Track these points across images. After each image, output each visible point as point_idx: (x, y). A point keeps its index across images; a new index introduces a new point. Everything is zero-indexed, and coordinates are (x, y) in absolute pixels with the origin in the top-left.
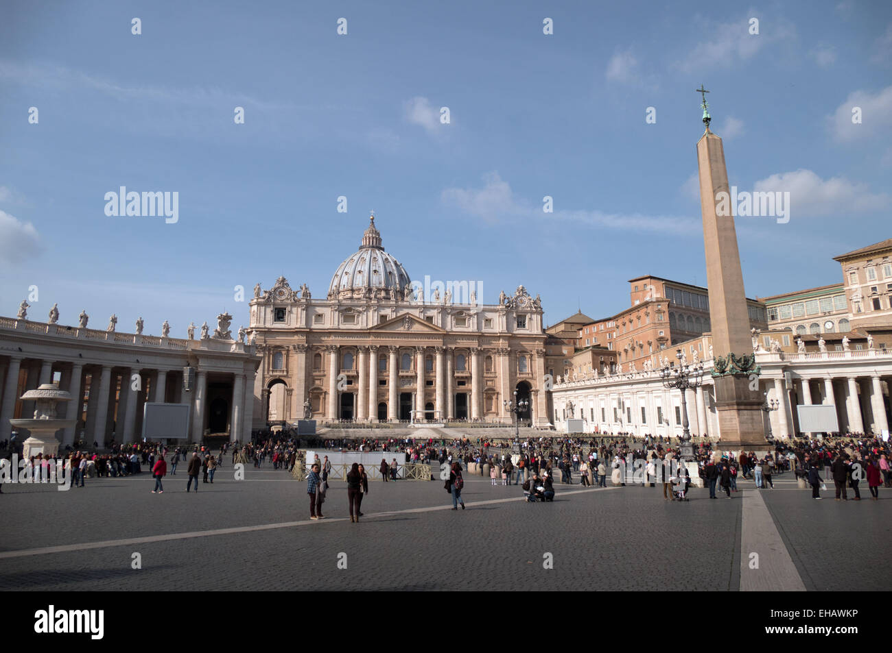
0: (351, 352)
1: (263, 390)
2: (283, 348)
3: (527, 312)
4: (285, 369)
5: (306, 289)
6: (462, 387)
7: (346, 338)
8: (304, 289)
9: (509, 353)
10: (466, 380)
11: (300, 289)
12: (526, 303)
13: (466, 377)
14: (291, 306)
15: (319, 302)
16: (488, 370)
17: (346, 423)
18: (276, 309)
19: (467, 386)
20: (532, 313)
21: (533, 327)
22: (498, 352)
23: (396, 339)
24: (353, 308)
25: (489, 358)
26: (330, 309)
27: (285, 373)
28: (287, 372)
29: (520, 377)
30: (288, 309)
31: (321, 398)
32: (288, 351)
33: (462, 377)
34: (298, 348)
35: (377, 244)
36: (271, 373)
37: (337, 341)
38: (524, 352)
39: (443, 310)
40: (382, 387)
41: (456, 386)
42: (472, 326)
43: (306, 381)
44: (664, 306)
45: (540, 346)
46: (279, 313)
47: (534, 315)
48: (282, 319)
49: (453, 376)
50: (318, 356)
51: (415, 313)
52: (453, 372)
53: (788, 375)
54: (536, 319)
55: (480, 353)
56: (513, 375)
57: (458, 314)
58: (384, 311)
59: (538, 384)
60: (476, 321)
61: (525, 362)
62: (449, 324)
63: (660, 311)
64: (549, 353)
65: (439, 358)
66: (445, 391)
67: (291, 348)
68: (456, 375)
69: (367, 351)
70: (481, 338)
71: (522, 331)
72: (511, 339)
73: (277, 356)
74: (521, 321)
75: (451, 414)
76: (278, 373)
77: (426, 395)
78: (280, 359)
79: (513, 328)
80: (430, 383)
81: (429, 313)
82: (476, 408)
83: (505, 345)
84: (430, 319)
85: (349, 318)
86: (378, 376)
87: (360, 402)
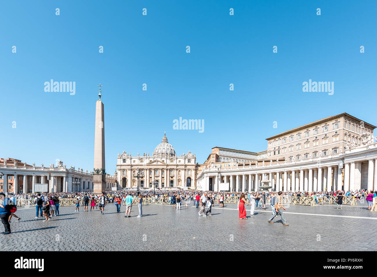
0: (143, 170)
1: (121, 180)
2: (125, 169)
3: (191, 158)
7: (141, 167)
9: (185, 170)
12: (190, 156)
16: (179, 174)
18: (123, 159)
19: (173, 178)
21: (192, 162)
23: (154, 166)
24: (143, 158)
26: (137, 159)
27: (126, 176)
29: (188, 176)
30: (126, 159)
33: (172, 176)
34: (129, 170)
35: (166, 141)
36: (122, 176)
37: (138, 167)
38: (189, 169)
39: (167, 158)
40: (150, 179)
41: (170, 178)
42: (175, 163)
43: (131, 178)
44: (215, 156)
45: (194, 167)
46: (124, 161)
47: (193, 159)
48: (125, 162)
49: (169, 176)
50: (134, 171)
51: (159, 159)
52: (169, 175)
53: (219, 174)
54: (193, 160)
55: (177, 170)
56: (186, 175)
57: (171, 159)
58: (150, 159)
59: (193, 178)
60: (176, 161)
61: (190, 172)
62: (168, 162)
63: (213, 157)
64: (197, 169)
65: (165, 171)
66: (167, 180)
67: (127, 169)
68: (170, 175)
69: (147, 170)
70: (177, 165)
71: (189, 164)
72: (186, 166)
73: (124, 171)
74: (189, 161)
75: (168, 186)
76: (124, 176)
77: (162, 181)
78: (125, 172)
79: (187, 163)
80: (163, 178)
81: (163, 159)
82: (175, 184)
83: (183, 167)
84: (163, 161)
85: (142, 161)
86: (149, 176)
87: (145, 183)
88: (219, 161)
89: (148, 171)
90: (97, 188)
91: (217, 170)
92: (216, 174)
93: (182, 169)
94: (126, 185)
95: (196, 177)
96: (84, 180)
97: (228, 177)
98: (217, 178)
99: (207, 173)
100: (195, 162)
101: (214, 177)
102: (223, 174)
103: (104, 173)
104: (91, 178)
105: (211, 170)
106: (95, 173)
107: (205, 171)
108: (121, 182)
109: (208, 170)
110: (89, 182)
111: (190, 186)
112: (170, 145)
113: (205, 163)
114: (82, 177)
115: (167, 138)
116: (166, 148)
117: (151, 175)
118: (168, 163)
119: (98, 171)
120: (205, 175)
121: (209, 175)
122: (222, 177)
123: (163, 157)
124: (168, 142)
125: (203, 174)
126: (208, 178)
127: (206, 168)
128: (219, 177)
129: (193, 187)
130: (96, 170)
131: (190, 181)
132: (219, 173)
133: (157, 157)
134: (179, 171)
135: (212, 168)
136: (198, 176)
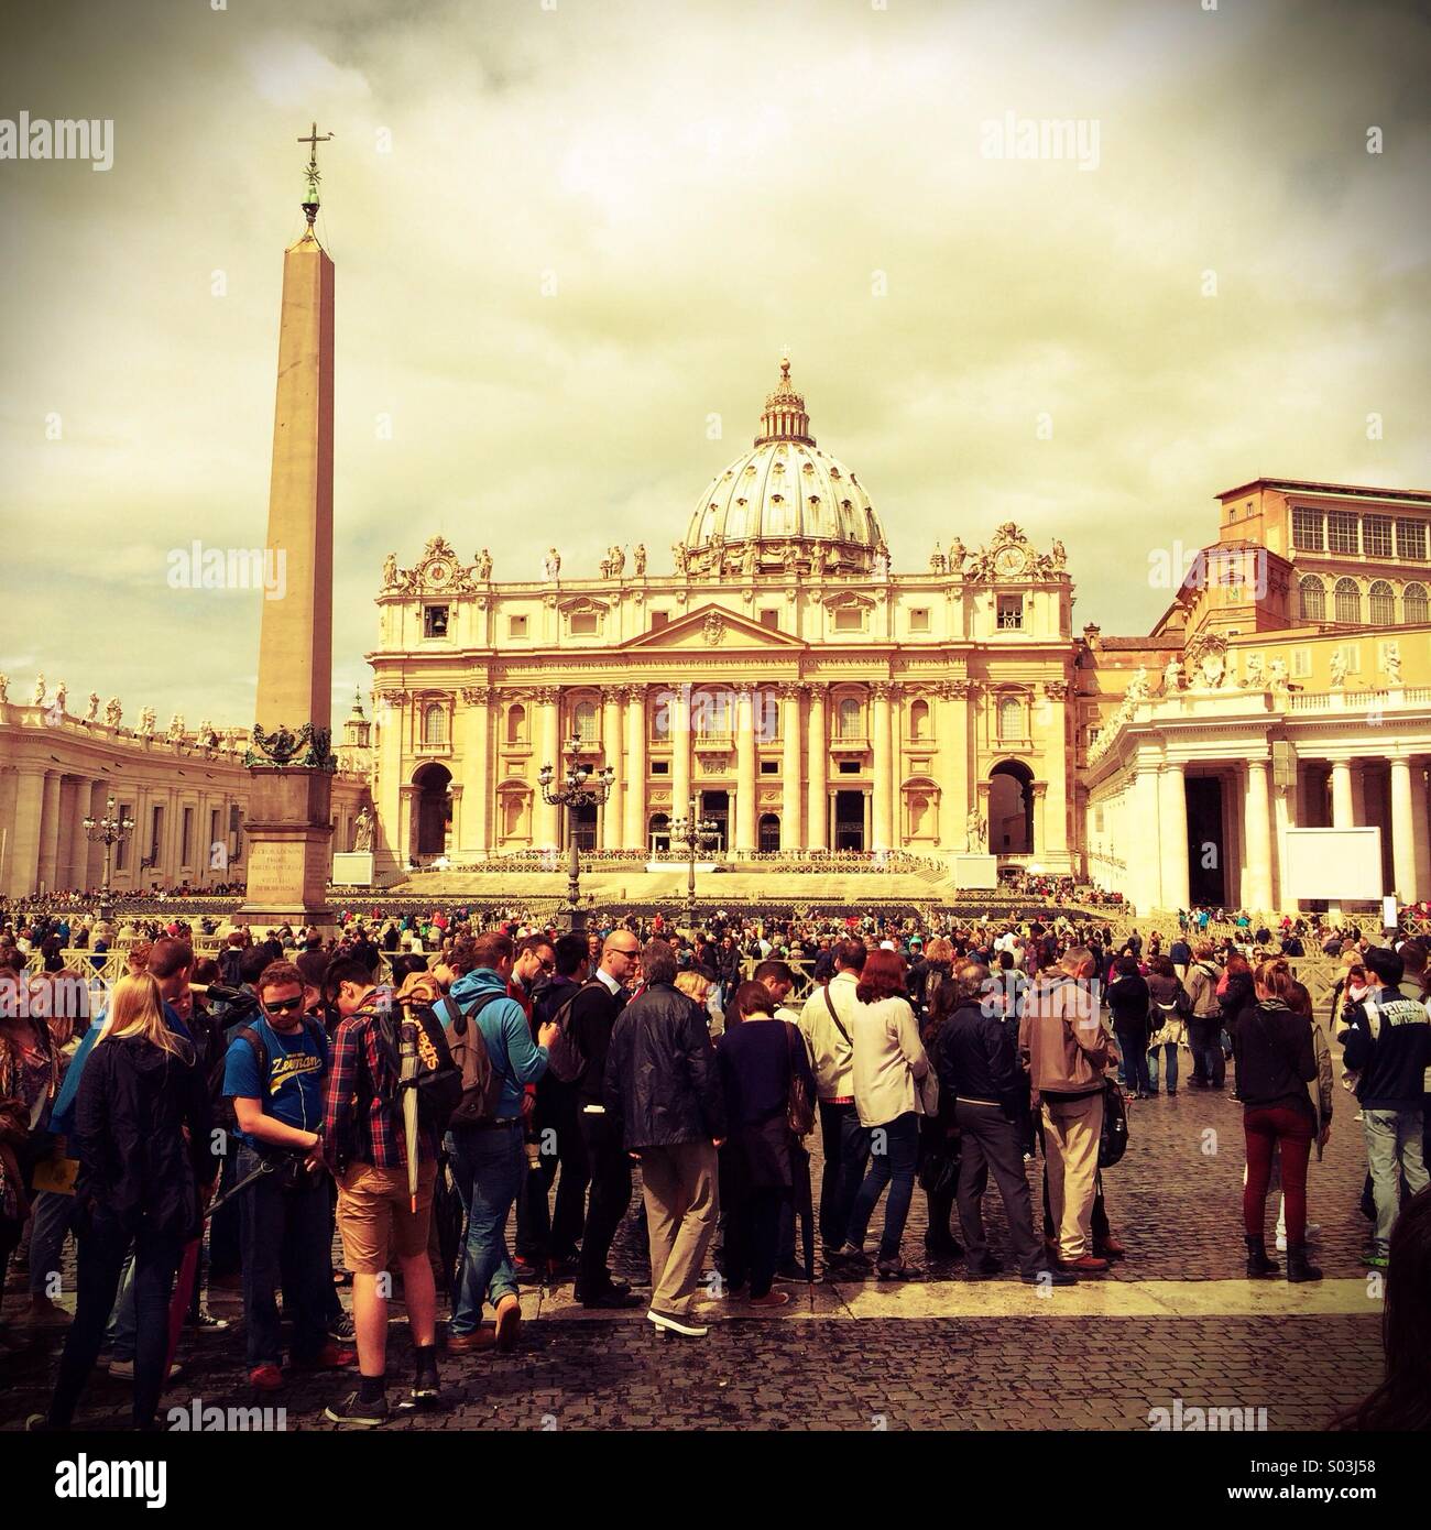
0: (591, 699)
1: (401, 789)
2: (443, 695)
3: (1025, 587)
4: (448, 742)
5: (488, 560)
6: (850, 777)
7: (575, 669)
8: (483, 560)
9: (968, 693)
10: (861, 761)
11: (474, 563)
12: (1022, 565)
13: (860, 754)
14: (458, 600)
15: (519, 588)
16: (918, 735)
18: (427, 609)
19: (865, 774)
20: (1038, 588)
23: (688, 667)
24: (590, 598)
26: (538, 604)
27: (447, 751)
28: (452, 750)
29: (1002, 749)
30: (453, 607)
31: (525, 805)
32: (453, 701)
33: (850, 754)
34: (472, 697)
36: (417, 751)
37: (555, 676)
38: (1011, 687)
39: (802, 591)
40: (657, 778)
41: (836, 775)
42: (874, 628)
43: (489, 768)
45: (1056, 671)
46: (436, 619)
47: (1041, 597)
48: (441, 631)
49: (827, 752)
50: (517, 711)
51: (733, 603)
52: (828, 741)
53: (1284, 748)
54: (1048, 603)
55: (894, 694)
56: (982, 745)
57: (840, 600)
58: (660, 603)
59: (1050, 770)
60: (885, 617)
61: (1015, 715)
62: (816, 625)
64: (1089, 689)
65: (790, 709)
66: (804, 786)
67: (459, 695)
68: (835, 747)
69: (623, 697)
70: (897, 656)
71: (1010, 636)
72: (976, 656)
73: (434, 715)
74: (1009, 610)
75: (816, 841)
76: (432, 752)
77: (757, 797)
78: (439, 720)
79: (985, 628)
80: (771, 768)
81: (768, 601)
82: (879, 827)
83: (957, 671)
84: (770, 616)
85: (583, 623)
86: (647, 753)
87: (608, 814)
88: (1295, 612)
89: (635, 710)
90: (274, 874)
91: (1256, 706)
92: (1254, 749)
93: (945, 691)
94: (441, 831)
95: (1075, 762)
96: (126, 793)
97: (1374, 773)
98: (1256, 781)
99: (1159, 734)
100: (1065, 625)
102: (1311, 748)
103: (321, 758)
104: (174, 774)
105: (1204, 710)
106: (262, 758)
107: (1144, 716)
108: (407, 806)
109: (1171, 710)
110: (157, 811)
111: (1028, 848)
112: (835, 462)
113: (1172, 622)
114: (110, 765)
115: (799, 404)
116: (790, 498)
117: (660, 748)
118: (811, 636)
119: (281, 746)
120: (1147, 754)
121: (1185, 758)
122: (1315, 776)
123: (770, 580)
124: (811, 443)
125: (1129, 741)
126: (1175, 785)
128: (1287, 776)
129: (1047, 857)
130: (270, 741)
131: (1022, 802)
132: (1277, 733)
133: (715, 582)
134: (920, 706)
135: (1215, 691)
136: (1094, 752)
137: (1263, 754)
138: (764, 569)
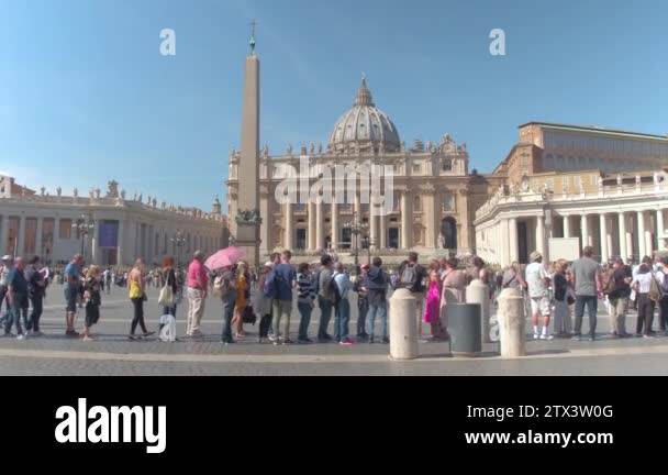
3: (453, 157)
6: (393, 223)
9: (434, 194)
10: (396, 217)
12: (450, 150)
13: (397, 215)
16: (417, 208)
17: (300, 251)
20: (457, 157)
21: (458, 170)
22: (426, 193)
25: (418, 198)
29: (446, 213)
31: (281, 234)
33: (393, 215)
35: (368, 101)
38: (449, 192)
40: (326, 224)
41: (389, 223)
43: (269, 221)
44: (529, 151)
45: (464, 186)
47: (458, 160)
53: (548, 212)
54: (461, 163)
55: (408, 194)
56: (440, 211)
59: (462, 220)
60: (405, 168)
61: (451, 201)
63: (523, 155)
70: (410, 181)
71: (448, 174)
72: (437, 181)
74: (447, 165)
75: (383, 245)
80: (366, 219)
82: (404, 240)
86: (323, 215)
91: (539, 198)
92: (539, 213)
97: (576, 220)
98: (540, 224)
99: (507, 208)
100: (466, 169)
101: (532, 220)
102: (556, 212)
105: (525, 200)
107: (503, 201)
109: (512, 200)
111: (454, 247)
112: (382, 113)
115: (369, 93)
116: (367, 125)
117: (328, 213)
119: (246, 215)
120: (504, 215)
121: (517, 215)
122: (558, 221)
124: (373, 106)
125: (497, 210)
126: (513, 225)
127: (507, 192)
128: (549, 221)
131: (451, 231)
132: (545, 207)
135: (526, 193)
136: (480, 215)
137: (542, 214)
138: (362, 150)
